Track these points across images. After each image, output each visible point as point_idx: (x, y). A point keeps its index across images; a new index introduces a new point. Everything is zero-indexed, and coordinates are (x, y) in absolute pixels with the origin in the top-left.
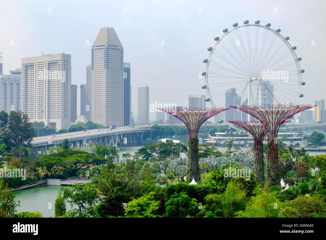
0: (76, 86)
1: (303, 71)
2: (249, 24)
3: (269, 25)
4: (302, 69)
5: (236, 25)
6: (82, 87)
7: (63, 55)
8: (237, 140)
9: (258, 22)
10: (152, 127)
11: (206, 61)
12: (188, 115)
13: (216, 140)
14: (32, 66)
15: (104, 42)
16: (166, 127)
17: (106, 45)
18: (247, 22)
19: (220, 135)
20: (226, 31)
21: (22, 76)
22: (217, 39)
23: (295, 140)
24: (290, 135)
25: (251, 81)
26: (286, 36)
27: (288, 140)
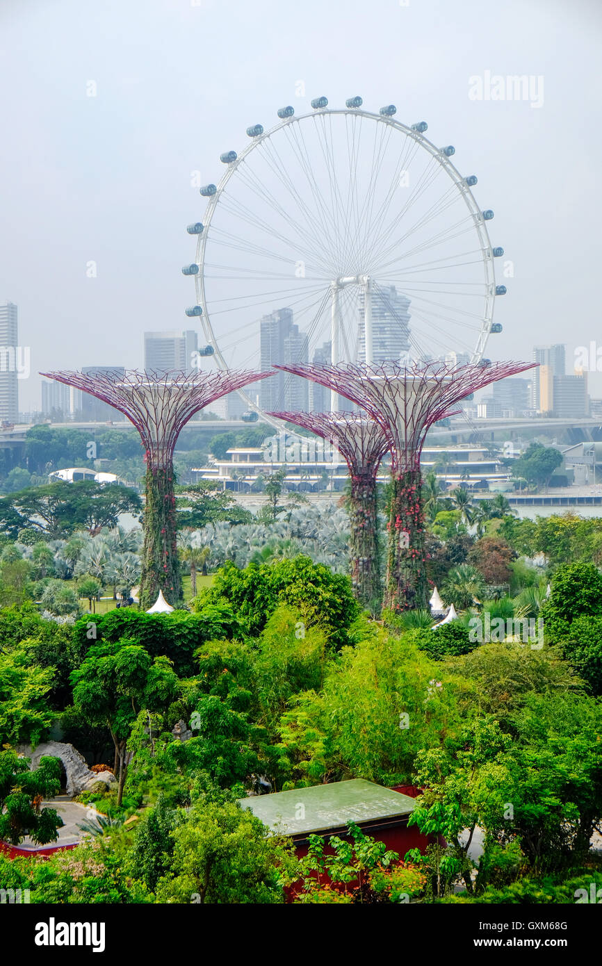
2: (329, 107)
3: (391, 110)
4: (495, 246)
5: (287, 113)
8: (297, 471)
9: (356, 102)
11: (197, 229)
12: (142, 395)
13: (231, 470)
16: (72, 434)
18: (321, 103)
19: (244, 457)
20: (256, 131)
22: (230, 158)
23: (476, 469)
24: (458, 456)
25: (341, 286)
26: (445, 145)
27: (455, 470)
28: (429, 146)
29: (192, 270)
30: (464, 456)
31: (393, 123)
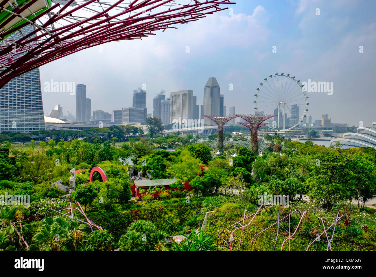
0: (199, 106)
1: (307, 98)
2: (278, 75)
3: (289, 75)
4: (307, 96)
5: (271, 76)
6: (201, 106)
7: (189, 91)
8: (271, 133)
9: (283, 74)
10: (230, 126)
11: (256, 95)
13: (261, 133)
14: (175, 96)
15: (210, 84)
16: (236, 126)
17: (211, 85)
18: (277, 74)
19: (263, 131)
20: (266, 79)
21: (171, 101)
22: (261, 84)
23: (302, 134)
24: (299, 132)
25: (280, 104)
26: (298, 80)
27: (297, 134)
28: (295, 80)
29: (255, 102)
30: (300, 132)
31: (289, 77)
